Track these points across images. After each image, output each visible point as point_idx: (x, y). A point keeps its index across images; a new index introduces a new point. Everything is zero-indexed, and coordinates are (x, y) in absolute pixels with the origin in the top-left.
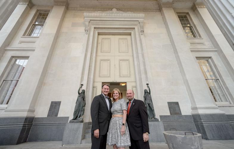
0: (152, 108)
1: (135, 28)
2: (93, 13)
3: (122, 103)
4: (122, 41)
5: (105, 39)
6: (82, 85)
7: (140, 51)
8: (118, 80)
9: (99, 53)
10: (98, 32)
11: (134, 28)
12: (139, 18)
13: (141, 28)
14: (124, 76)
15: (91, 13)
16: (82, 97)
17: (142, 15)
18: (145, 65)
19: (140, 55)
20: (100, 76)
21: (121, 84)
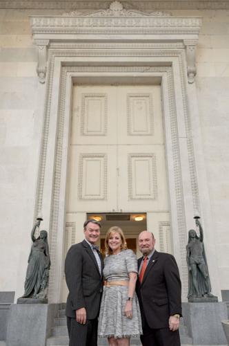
0: (205, 274)
1: (173, 64)
2: (57, 19)
3: (127, 258)
4: (137, 103)
5: (93, 96)
6: (40, 219)
7: (182, 132)
8: (125, 208)
9: (77, 138)
10: (73, 78)
11: (170, 65)
12: (184, 31)
13: (188, 64)
14: (142, 197)
15: (52, 19)
16: (43, 248)
17: (192, 22)
18: (193, 170)
19: (183, 143)
20: (80, 198)
21: (132, 217)
